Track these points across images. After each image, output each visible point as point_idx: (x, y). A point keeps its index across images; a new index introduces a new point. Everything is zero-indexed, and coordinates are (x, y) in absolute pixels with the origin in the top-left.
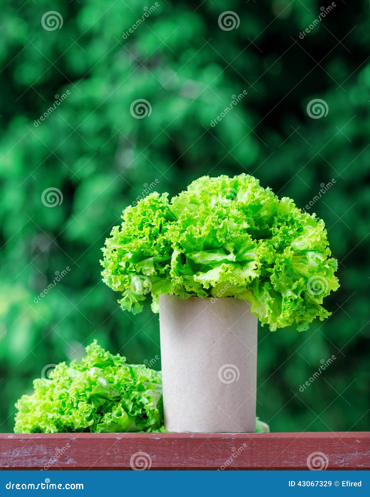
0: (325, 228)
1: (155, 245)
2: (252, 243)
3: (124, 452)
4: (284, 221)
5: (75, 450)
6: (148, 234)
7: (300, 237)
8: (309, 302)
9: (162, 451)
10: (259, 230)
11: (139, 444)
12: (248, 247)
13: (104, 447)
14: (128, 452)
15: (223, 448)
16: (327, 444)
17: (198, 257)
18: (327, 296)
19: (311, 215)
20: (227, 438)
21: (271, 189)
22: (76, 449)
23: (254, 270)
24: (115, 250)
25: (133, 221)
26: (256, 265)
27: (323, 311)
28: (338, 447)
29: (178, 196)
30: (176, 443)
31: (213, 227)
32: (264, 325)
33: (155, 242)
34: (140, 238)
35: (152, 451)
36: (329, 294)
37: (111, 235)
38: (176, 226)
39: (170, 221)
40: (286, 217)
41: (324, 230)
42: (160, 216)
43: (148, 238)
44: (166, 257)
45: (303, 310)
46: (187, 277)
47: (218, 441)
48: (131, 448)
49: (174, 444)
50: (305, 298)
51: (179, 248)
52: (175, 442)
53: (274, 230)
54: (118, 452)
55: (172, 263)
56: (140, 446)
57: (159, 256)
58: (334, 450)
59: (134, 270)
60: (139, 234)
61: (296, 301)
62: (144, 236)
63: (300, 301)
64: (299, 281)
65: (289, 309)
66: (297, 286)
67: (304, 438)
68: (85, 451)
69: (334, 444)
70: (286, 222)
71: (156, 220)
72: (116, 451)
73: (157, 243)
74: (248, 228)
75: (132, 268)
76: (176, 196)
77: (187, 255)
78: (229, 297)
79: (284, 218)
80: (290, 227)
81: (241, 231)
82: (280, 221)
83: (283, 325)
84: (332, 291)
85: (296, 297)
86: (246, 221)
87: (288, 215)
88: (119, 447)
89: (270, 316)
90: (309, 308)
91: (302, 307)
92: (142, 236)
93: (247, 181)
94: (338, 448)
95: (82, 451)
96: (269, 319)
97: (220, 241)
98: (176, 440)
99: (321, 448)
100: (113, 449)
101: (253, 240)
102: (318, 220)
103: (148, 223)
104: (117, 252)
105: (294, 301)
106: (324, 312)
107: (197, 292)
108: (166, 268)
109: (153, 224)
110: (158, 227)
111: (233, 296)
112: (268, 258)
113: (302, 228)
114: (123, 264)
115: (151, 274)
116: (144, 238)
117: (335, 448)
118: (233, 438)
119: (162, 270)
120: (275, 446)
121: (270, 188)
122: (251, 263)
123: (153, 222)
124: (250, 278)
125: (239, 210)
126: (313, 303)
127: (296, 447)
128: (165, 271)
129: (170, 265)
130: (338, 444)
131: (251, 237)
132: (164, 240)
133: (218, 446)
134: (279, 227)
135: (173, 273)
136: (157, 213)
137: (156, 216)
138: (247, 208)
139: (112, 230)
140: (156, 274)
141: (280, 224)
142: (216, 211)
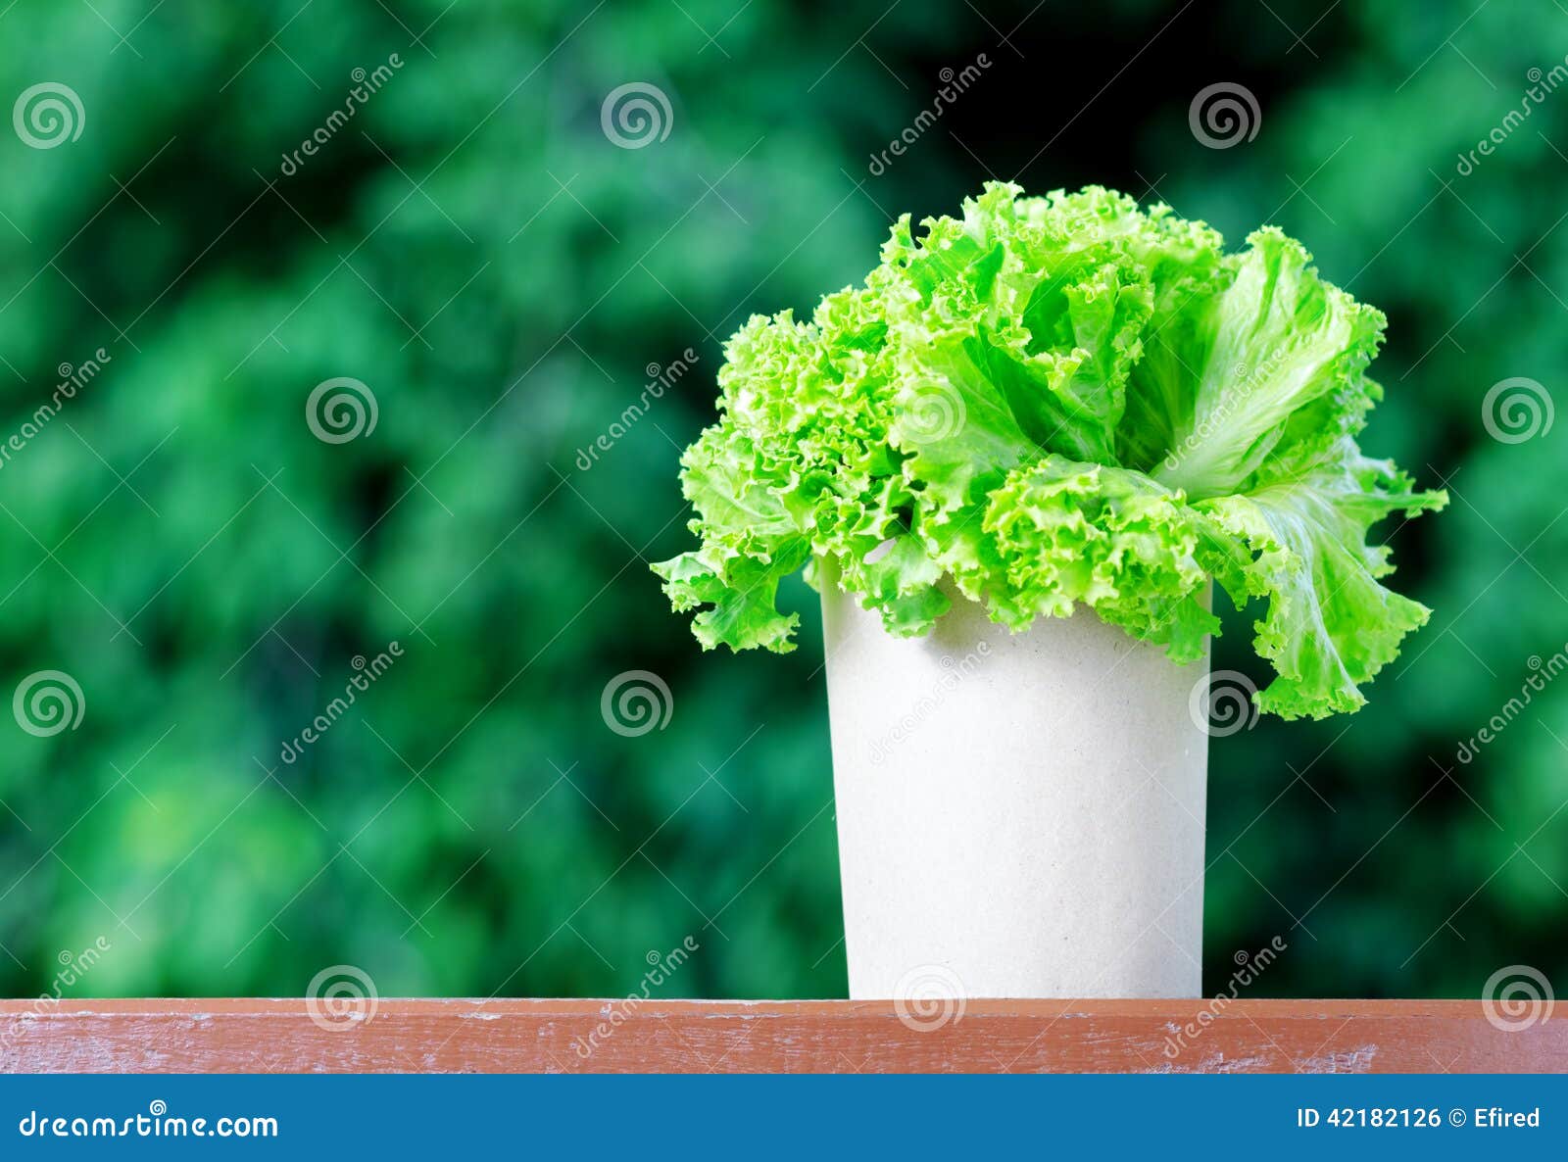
3: (374, 1061)
5: (208, 1056)
9: (504, 1059)
11: (427, 1037)
13: (305, 1047)
14: (387, 1061)
15: (710, 1051)
16: (1067, 1036)
20: (728, 1017)
22: (214, 1052)
28: (1103, 1046)
30: (551, 1033)
35: (469, 1060)
47: (694, 1025)
48: (397, 1048)
49: (544, 1037)
52: (550, 1028)
54: (355, 1063)
56: (429, 1042)
58: (1090, 1059)
67: (989, 1018)
68: (241, 1059)
69: (1089, 1036)
72: (348, 1058)
88: (356, 1045)
94: (1104, 1052)
95: (231, 1059)
98: (550, 1024)
99: (1045, 1053)
100: (336, 1055)
117: (1095, 1052)
118: (746, 1018)
120: (890, 1045)
127: (962, 1047)
130: (1103, 1038)
133: (693, 1042)
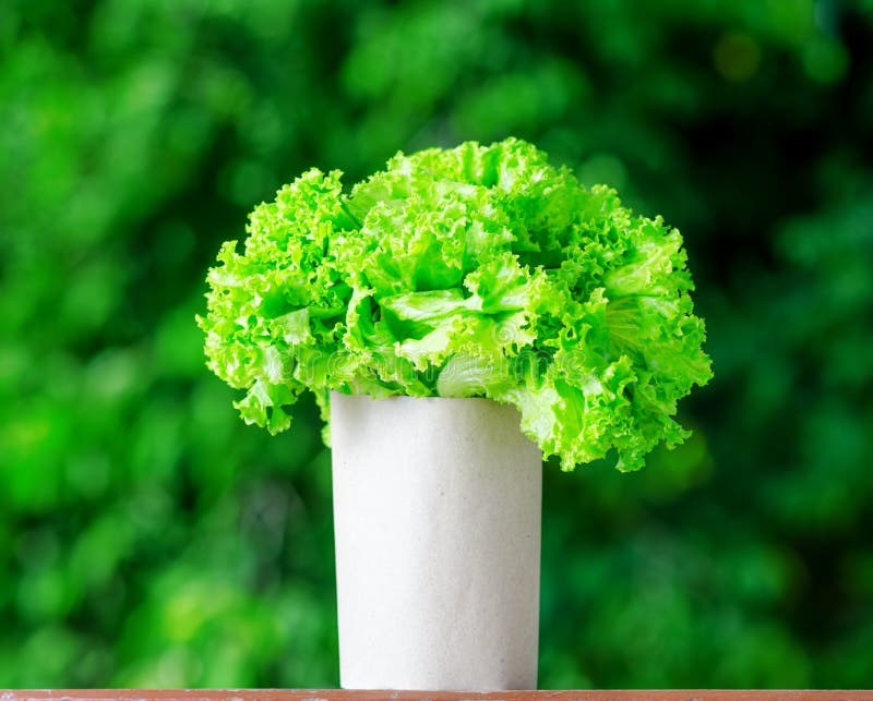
0: (683, 246)
1: (313, 281)
2: (520, 273)
4: (594, 235)
6: (301, 257)
7: (630, 266)
8: (643, 407)
10: (539, 250)
12: (511, 282)
17: (405, 307)
18: (683, 396)
19: (653, 219)
21: (571, 170)
23: (522, 327)
24: (226, 292)
25: (268, 231)
26: (527, 319)
27: (673, 426)
29: (367, 181)
31: (435, 236)
32: (549, 458)
33: (312, 275)
34: (282, 268)
36: (689, 393)
37: (218, 260)
38: (358, 239)
39: (346, 230)
40: (601, 226)
41: (679, 251)
42: (324, 219)
43: (299, 268)
44: (337, 307)
45: (628, 426)
46: (381, 349)
50: (634, 400)
51: (363, 285)
53: (572, 250)
55: (348, 319)
57: (321, 305)
59: (266, 333)
60: (280, 259)
61: (613, 405)
62: (291, 262)
63: (623, 405)
64: (620, 362)
65: (598, 421)
66: (615, 373)
70: (600, 237)
71: (315, 228)
73: (316, 277)
74: (513, 243)
75: (261, 330)
76: (364, 181)
77: (382, 302)
78: (476, 396)
79: (595, 228)
80: (608, 246)
81: (497, 250)
82: (586, 234)
83: (587, 458)
84: (695, 385)
85: (613, 397)
86: (508, 228)
87: (603, 223)
89: (560, 437)
90: (645, 422)
91: (626, 418)
92: (285, 262)
93: (518, 151)
96: (557, 443)
97: (449, 265)
101: (522, 266)
102: (669, 232)
103: (299, 235)
104: (230, 295)
105: (609, 405)
106: (674, 430)
107: (405, 385)
108: (335, 330)
109: (309, 237)
110: (319, 243)
111: (485, 395)
112: (552, 305)
113: (635, 250)
114: (243, 321)
115: (301, 342)
116: (291, 268)
119: (329, 336)
121: (568, 168)
122: (517, 314)
123: (308, 233)
124: (514, 346)
125: (494, 206)
126: (651, 410)
128: (335, 338)
129: (345, 324)
131: (518, 260)
132: (333, 270)
134: (582, 246)
135: (348, 340)
136: (318, 215)
137: (316, 220)
138: (512, 204)
139: (222, 250)
140: (314, 343)
141: (585, 240)
142: (446, 209)
